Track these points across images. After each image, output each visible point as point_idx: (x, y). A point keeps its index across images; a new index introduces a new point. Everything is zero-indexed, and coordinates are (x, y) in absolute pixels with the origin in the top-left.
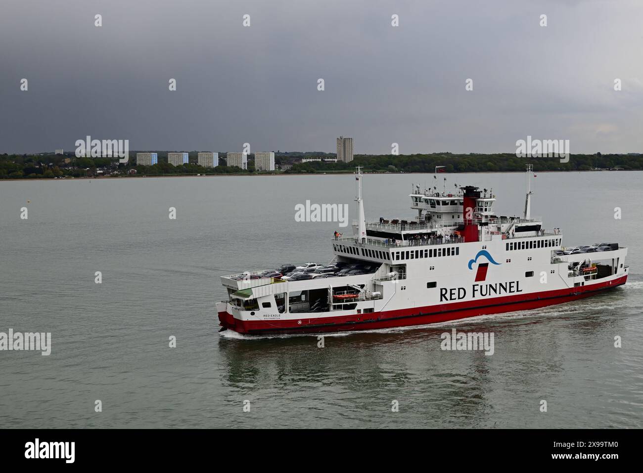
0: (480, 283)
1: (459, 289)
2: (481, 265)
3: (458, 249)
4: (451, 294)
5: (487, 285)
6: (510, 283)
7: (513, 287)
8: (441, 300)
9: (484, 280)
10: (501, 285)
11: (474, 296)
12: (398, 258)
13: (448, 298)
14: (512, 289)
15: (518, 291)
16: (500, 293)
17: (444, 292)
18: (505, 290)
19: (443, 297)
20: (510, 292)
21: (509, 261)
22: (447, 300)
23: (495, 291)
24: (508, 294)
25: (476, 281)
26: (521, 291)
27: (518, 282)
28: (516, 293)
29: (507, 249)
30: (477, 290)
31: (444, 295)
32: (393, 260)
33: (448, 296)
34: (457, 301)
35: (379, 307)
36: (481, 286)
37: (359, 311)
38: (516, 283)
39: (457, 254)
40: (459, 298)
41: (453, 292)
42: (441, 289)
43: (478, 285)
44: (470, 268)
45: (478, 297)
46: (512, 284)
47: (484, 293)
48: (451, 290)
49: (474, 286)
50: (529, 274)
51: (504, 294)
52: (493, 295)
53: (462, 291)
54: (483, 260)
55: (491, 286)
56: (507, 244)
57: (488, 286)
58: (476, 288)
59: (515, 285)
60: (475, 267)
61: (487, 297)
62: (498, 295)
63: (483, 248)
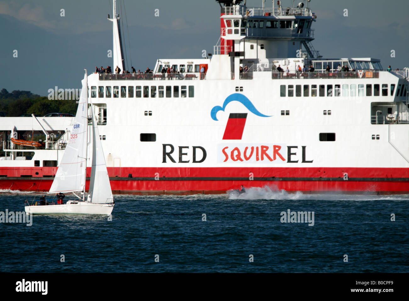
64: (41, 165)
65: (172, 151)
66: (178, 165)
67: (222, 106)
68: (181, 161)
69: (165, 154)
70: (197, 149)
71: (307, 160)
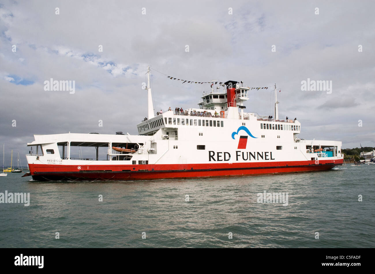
0: (242, 150)
1: (225, 153)
2: (242, 137)
3: (222, 122)
4: (218, 156)
5: (247, 153)
6: (265, 153)
7: (268, 156)
8: (210, 160)
9: (245, 148)
10: (258, 153)
11: (237, 160)
12: (170, 122)
13: (216, 159)
14: (267, 158)
15: (271, 159)
16: (258, 160)
17: (212, 154)
18: (262, 157)
19: (211, 158)
20: (266, 159)
21: (263, 136)
22: (215, 160)
23: (254, 157)
24: (264, 161)
25: (238, 148)
26: (274, 159)
27: (271, 153)
28: (270, 161)
29: (262, 128)
30: (240, 155)
31: (212, 157)
32: (166, 123)
33: (215, 157)
34: (224, 162)
35: (153, 160)
36: (243, 153)
37: (134, 162)
38: (270, 153)
39: (222, 126)
40: (225, 160)
41: (220, 154)
42: (210, 152)
43: (240, 151)
44: (234, 138)
45: (241, 160)
46: (266, 153)
47: (245, 158)
48: (218, 153)
49: (237, 152)
50: (279, 148)
51: (261, 160)
52: (253, 160)
53: (227, 155)
54: (243, 133)
55: (250, 153)
56: (261, 124)
57: (249, 154)
58: (239, 153)
59: (269, 154)
60: (237, 137)
61: (248, 161)
62: (256, 161)
63: (243, 125)
64: (137, 163)
65: (214, 155)
66: (217, 162)
67: (236, 132)
68: (218, 160)
69: (210, 156)
70: (226, 154)
71: (272, 158)
